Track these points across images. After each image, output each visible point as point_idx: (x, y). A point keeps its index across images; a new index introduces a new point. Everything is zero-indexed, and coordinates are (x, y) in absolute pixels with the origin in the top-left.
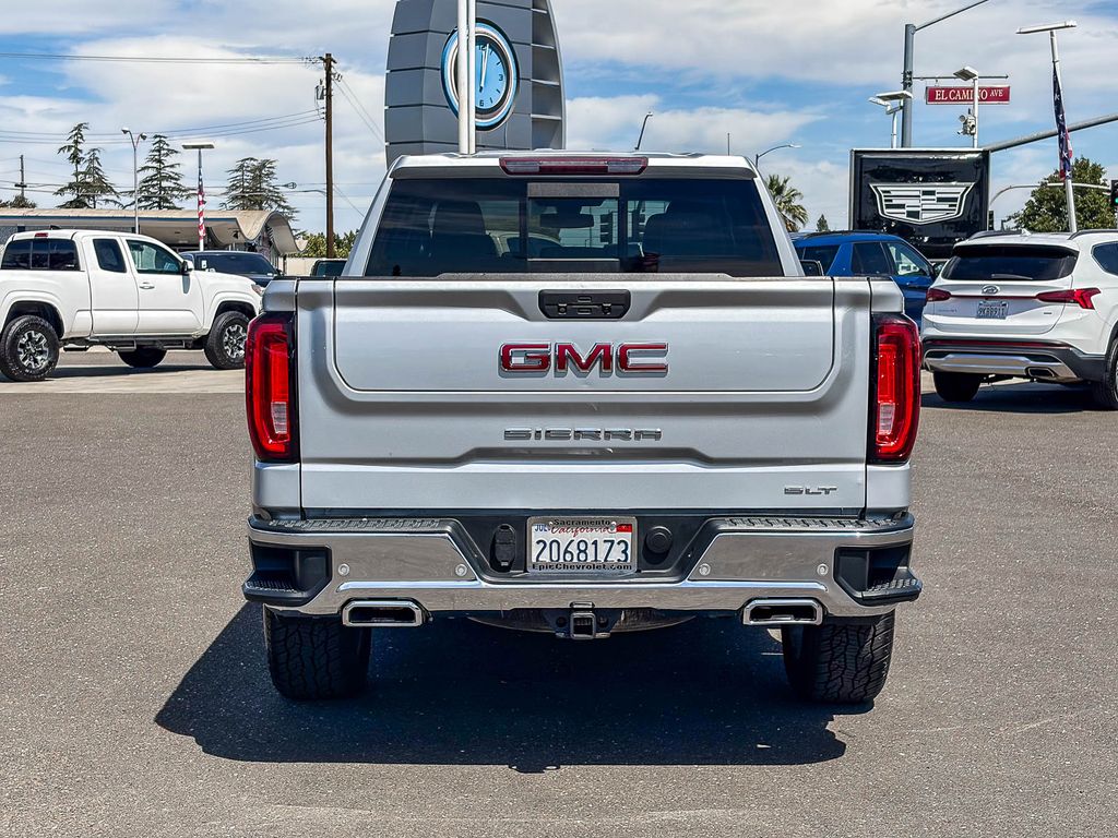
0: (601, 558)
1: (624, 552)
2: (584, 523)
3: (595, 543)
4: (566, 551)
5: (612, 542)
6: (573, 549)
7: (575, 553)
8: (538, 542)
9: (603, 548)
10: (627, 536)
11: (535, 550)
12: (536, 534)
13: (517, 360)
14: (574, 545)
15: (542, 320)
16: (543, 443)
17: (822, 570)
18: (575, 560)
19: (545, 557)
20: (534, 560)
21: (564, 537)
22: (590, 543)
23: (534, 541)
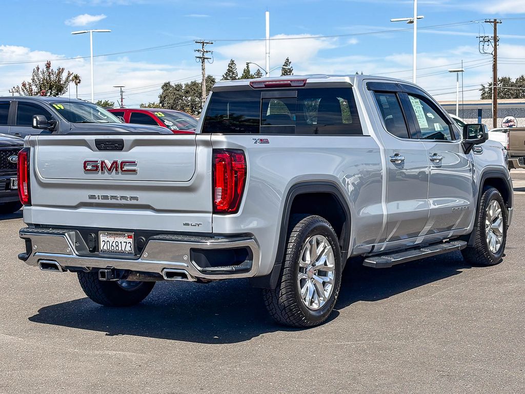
0: (123, 249)
1: (130, 247)
2: (117, 234)
3: (121, 242)
4: (112, 246)
5: (126, 242)
6: (114, 244)
7: (115, 246)
8: (103, 241)
9: (124, 244)
10: (131, 240)
11: (102, 244)
12: (103, 238)
13: (89, 167)
14: (114, 243)
15: (96, 151)
16: (101, 201)
17: (185, 258)
18: (115, 249)
19: (105, 248)
20: (102, 248)
21: (111, 239)
22: (119, 243)
23: (101, 241)
